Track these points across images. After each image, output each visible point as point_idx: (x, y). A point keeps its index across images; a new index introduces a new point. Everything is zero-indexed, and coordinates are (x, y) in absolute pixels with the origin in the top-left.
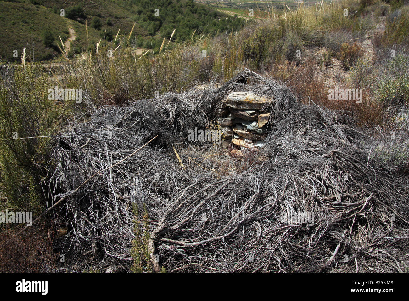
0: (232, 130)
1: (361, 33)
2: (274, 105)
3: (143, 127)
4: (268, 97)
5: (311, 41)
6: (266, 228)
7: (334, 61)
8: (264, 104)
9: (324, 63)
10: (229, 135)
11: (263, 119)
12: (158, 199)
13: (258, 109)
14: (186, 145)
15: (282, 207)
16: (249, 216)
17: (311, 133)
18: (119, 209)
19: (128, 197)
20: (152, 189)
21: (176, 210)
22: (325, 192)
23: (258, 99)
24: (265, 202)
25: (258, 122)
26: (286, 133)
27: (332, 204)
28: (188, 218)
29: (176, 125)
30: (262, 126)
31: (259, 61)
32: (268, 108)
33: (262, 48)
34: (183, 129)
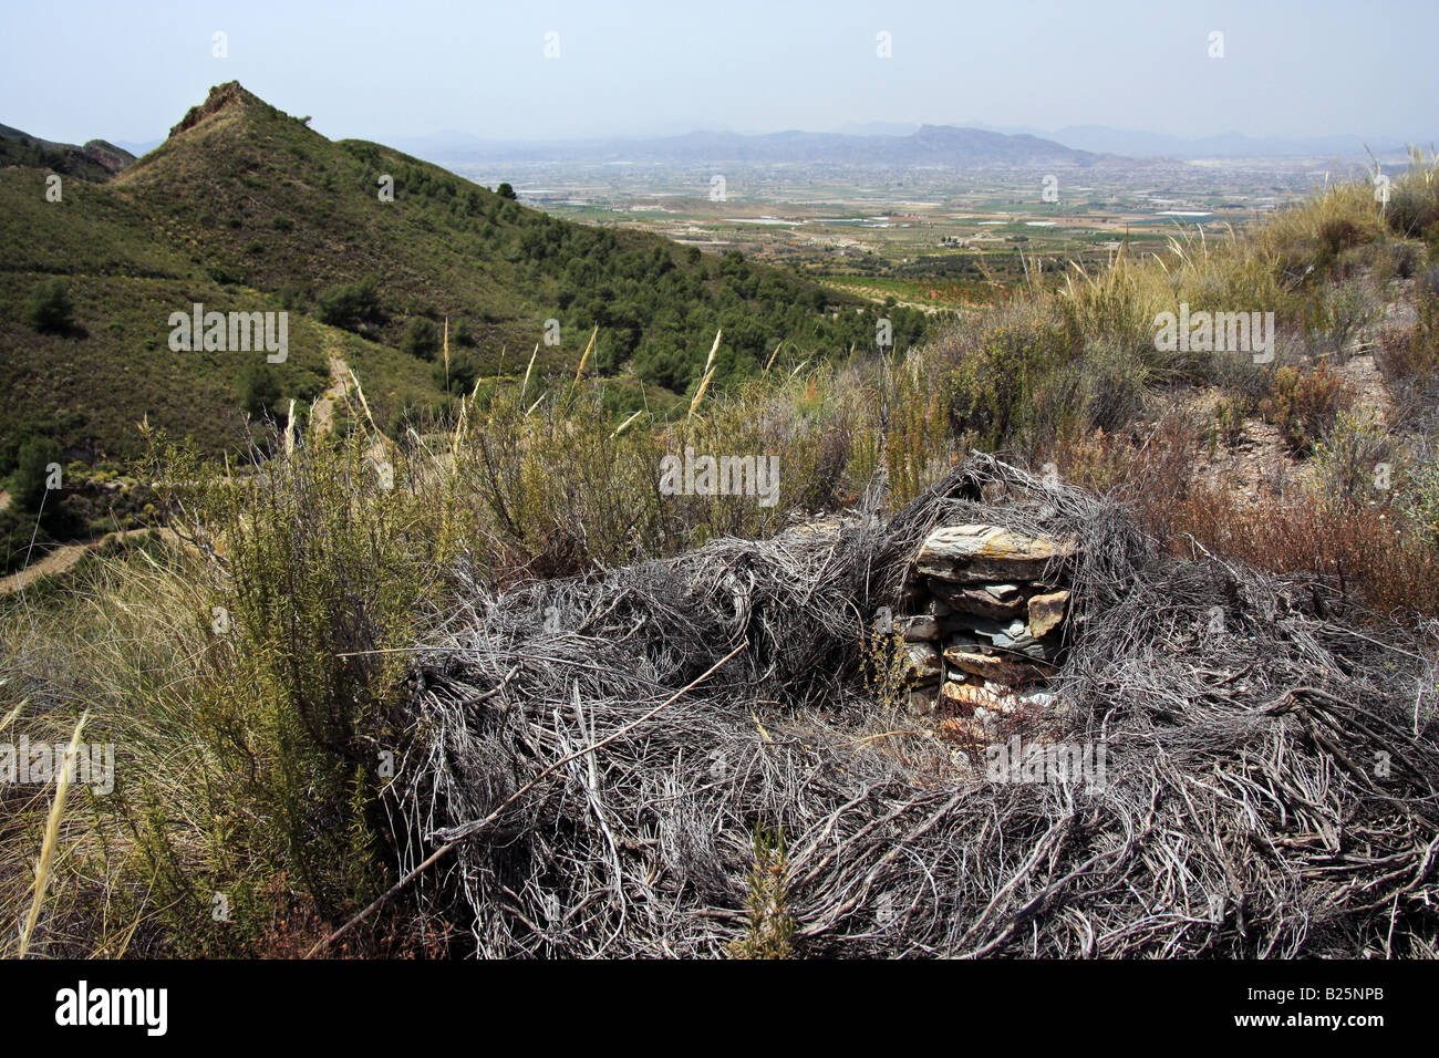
0: (939, 652)
1: (1333, 335)
2: (1081, 563)
3: (659, 644)
4: (1059, 537)
5: (1169, 367)
6: (1105, 928)
7: (1254, 428)
8: (1046, 560)
9: (1219, 436)
10: (932, 670)
11: (1045, 609)
12: (748, 845)
13: (1027, 577)
14: (789, 706)
15: (1151, 864)
16: (1049, 888)
17: (1210, 648)
18: (624, 880)
19: (652, 841)
20: (726, 816)
21: (810, 880)
22: (1284, 822)
23: (1026, 547)
24: (1093, 849)
25: (1031, 621)
26: (1126, 650)
27: (1312, 862)
28: (852, 902)
29: (757, 640)
30: (1043, 633)
31: (1000, 437)
32: (1062, 574)
33: (1009, 395)
34: (779, 654)
